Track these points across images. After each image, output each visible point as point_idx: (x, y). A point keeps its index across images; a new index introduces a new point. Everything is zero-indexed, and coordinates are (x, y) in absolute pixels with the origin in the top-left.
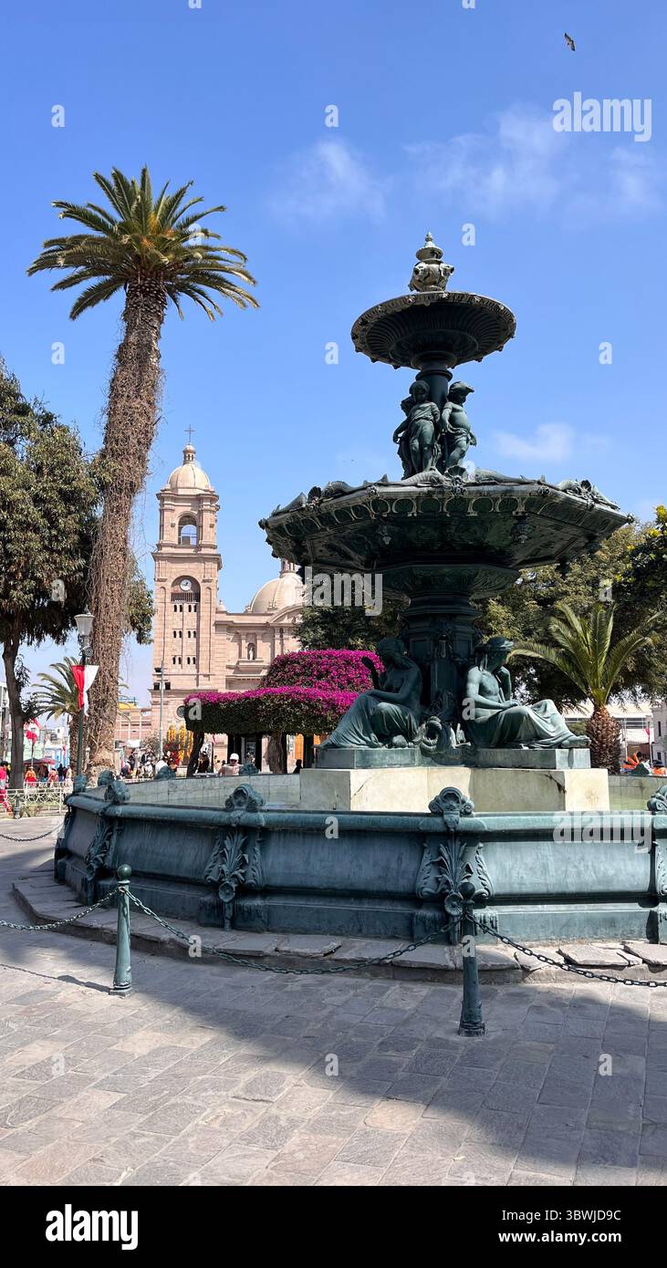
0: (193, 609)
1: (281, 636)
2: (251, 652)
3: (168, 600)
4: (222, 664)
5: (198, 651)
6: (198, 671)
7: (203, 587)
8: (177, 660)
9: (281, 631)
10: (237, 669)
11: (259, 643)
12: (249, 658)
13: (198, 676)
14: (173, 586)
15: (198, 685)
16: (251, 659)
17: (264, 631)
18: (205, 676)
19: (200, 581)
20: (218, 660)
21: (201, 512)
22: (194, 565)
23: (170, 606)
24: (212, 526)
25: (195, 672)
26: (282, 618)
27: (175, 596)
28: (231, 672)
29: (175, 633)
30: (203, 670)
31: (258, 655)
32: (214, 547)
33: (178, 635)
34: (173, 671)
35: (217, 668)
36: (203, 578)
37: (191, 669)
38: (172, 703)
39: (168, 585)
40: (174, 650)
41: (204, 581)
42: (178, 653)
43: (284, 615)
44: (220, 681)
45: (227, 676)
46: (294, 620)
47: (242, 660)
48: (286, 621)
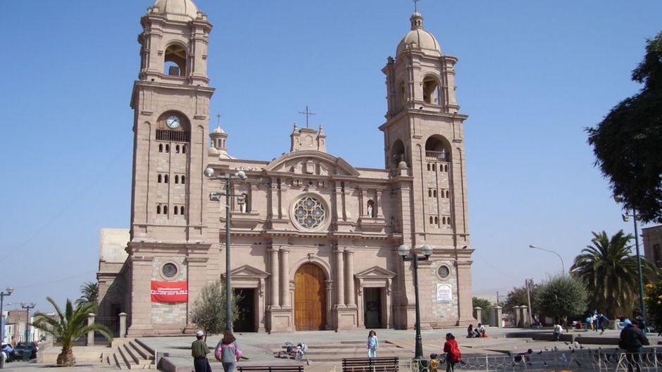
0: (181, 150)
3: (153, 137)
4: (215, 215)
5: (188, 200)
6: (188, 223)
7: (194, 125)
8: (162, 209)
9: (279, 182)
13: (188, 228)
14: (159, 120)
15: (187, 239)
16: (244, 211)
17: (259, 181)
18: (196, 228)
19: (191, 118)
20: (211, 210)
21: (192, 42)
22: (184, 98)
23: (156, 144)
24: (204, 58)
25: (184, 223)
26: (280, 166)
27: (160, 135)
29: (160, 177)
30: (194, 221)
31: (253, 208)
32: (206, 81)
33: (163, 179)
34: (158, 222)
35: (209, 221)
36: (194, 115)
37: (180, 220)
38: (156, 260)
39: (154, 119)
40: (160, 197)
41: (195, 118)
42: (164, 200)
43: (282, 163)
44: (214, 235)
45: (220, 230)
46: (292, 169)
47: (235, 212)
48: (284, 169)
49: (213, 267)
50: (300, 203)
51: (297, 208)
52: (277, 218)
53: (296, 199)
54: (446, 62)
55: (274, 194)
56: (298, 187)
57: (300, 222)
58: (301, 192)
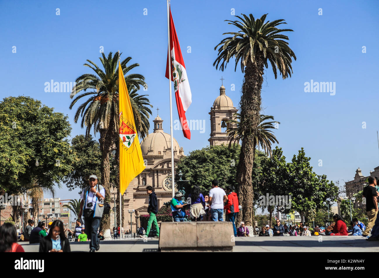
1: (157, 174)
2: (144, 182)
4: (131, 188)
9: (157, 172)
10: (138, 190)
11: (148, 177)
12: (143, 185)
17: (149, 172)
26: (157, 166)
28: (135, 191)
31: (147, 183)
35: (129, 190)
43: (159, 165)
44: (131, 195)
45: (134, 193)
46: (163, 167)
47: (140, 185)
48: (160, 167)
49: (131, 207)
50: (167, 179)
51: (166, 182)
52: (157, 187)
53: (165, 178)
54: (232, 112)
55: (156, 177)
56: (165, 174)
57: (167, 187)
58: (167, 175)
